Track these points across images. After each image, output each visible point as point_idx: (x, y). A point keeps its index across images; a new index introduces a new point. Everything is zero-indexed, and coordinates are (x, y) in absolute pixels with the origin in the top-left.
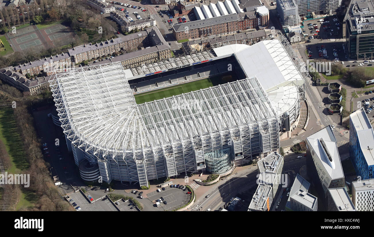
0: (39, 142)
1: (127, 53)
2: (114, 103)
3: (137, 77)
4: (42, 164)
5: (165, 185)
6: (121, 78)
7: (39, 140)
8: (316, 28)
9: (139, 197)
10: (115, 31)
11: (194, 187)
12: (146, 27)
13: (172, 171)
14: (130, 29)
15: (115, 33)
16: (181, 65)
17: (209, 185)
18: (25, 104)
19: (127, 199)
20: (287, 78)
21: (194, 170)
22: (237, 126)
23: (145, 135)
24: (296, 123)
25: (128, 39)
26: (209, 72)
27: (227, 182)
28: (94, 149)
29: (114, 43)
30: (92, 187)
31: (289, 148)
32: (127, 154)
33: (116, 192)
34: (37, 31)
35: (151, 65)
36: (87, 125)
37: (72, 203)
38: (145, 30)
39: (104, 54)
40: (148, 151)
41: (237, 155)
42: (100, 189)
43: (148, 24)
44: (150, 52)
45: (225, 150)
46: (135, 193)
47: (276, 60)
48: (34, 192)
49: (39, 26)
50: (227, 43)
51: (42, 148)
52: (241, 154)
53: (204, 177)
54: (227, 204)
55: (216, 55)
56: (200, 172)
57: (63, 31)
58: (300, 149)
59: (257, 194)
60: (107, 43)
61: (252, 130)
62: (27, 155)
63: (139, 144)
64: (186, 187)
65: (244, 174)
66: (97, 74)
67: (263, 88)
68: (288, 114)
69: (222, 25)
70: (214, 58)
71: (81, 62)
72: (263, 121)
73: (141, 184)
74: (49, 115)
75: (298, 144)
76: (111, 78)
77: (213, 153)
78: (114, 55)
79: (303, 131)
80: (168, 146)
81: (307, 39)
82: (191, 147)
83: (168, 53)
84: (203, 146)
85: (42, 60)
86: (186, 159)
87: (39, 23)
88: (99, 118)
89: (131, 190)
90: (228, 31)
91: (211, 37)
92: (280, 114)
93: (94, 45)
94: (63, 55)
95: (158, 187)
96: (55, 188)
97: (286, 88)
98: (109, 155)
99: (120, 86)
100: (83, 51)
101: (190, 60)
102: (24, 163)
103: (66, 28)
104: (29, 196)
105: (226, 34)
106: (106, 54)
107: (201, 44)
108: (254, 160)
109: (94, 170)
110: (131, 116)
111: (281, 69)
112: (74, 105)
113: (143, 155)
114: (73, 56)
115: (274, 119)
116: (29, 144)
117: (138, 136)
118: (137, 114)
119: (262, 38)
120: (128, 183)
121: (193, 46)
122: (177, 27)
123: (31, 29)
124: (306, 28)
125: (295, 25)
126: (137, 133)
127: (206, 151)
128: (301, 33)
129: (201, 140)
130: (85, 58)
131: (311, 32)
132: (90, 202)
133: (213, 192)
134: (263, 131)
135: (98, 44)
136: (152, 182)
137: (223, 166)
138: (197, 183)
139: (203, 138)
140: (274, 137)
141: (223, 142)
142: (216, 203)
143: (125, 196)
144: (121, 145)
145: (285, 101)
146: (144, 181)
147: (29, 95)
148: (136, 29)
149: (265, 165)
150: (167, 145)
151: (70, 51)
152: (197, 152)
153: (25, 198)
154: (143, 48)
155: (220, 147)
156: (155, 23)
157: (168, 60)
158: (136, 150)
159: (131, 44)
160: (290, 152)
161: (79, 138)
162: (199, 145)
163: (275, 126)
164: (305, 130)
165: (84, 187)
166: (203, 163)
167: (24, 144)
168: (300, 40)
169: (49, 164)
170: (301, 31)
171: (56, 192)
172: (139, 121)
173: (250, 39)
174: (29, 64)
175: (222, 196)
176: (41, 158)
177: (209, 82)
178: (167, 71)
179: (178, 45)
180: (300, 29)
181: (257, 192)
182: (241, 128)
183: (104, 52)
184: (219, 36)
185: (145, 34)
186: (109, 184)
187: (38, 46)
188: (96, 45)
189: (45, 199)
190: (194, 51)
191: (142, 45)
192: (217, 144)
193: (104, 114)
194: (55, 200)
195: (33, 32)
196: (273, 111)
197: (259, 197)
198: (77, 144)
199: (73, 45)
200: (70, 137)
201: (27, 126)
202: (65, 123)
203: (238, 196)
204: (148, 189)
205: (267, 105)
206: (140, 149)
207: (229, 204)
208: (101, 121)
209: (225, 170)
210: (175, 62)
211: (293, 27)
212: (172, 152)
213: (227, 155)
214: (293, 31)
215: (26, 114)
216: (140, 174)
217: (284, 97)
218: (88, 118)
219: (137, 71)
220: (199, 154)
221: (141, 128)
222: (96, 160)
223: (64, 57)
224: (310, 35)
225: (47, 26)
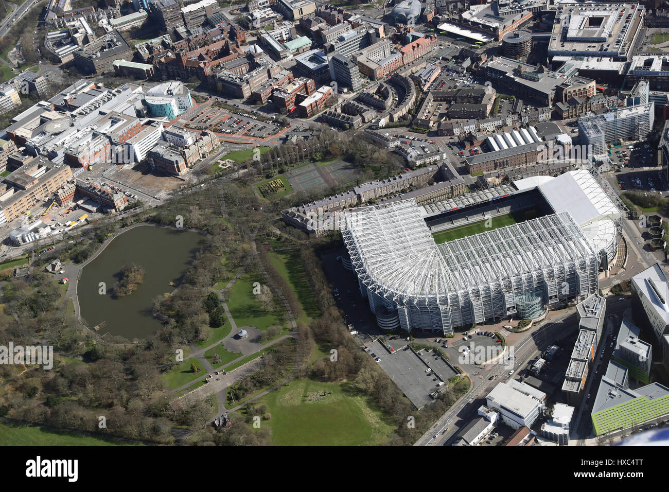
0: (330, 288)
1: (417, 189)
2: (411, 244)
3: (431, 214)
4: (335, 312)
5: (472, 333)
6: (416, 216)
7: (331, 286)
8: (625, 156)
9: (444, 347)
10: (402, 166)
11: (504, 334)
12: (435, 161)
13: (479, 317)
14: (418, 163)
15: (402, 169)
16: (479, 200)
17: (521, 332)
18: (311, 247)
19: (430, 348)
20: (601, 211)
21: (502, 316)
22: (551, 265)
23: (448, 278)
24: (615, 261)
25: (418, 174)
26: (509, 207)
27: (541, 329)
28: (392, 295)
29: (402, 179)
30: (391, 336)
31: (608, 290)
32: (430, 298)
33: (417, 341)
34: (318, 169)
35: (445, 202)
36: (383, 268)
37: (370, 353)
38: (436, 164)
39: (392, 191)
40: (453, 295)
41: (551, 298)
42: (401, 338)
43: (438, 158)
44: (442, 187)
45: (537, 292)
46: (439, 342)
47: (586, 192)
48: (329, 342)
49: (319, 164)
50: (528, 175)
51: (333, 294)
52: (556, 296)
53: (514, 323)
54: (544, 353)
55: (517, 189)
56: (509, 318)
57: (346, 168)
58: (621, 290)
59: (579, 342)
60: (395, 179)
61: (568, 269)
62: (318, 302)
63: (443, 288)
64: (496, 335)
65: (559, 320)
66: (389, 212)
67: (576, 223)
68: (606, 251)
69: (520, 156)
70: (515, 192)
71: (368, 200)
72: (580, 260)
73: (446, 332)
74: (338, 258)
75: (619, 285)
76: (406, 216)
77: (524, 297)
78: (403, 191)
79: (622, 270)
80: (474, 290)
81: (616, 168)
82: (500, 290)
83: (462, 188)
84: (513, 289)
85: (326, 200)
86: (494, 303)
87: (320, 160)
88: (396, 260)
89: (434, 339)
90: (526, 162)
91: (508, 169)
92: (597, 251)
93: (381, 182)
94: (348, 193)
95: (464, 334)
96: (352, 337)
97: (600, 222)
98: (410, 301)
99: (417, 224)
100: (369, 189)
101: (489, 195)
102: (315, 310)
103: (348, 164)
104: (323, 347)
105: (524, 165)
106: (394, 191)
107: (498, 177)
108: (570, 303)
109: (393, 317)
110: (430, 258)
111: (593, 201)
112: (368, 246)
113: (447, 299)
114: (359, 195)
115: (593, 257)
116: (320, 291)
117: (441, 279)
118: (437, 255)
119: (565, 168)
120: (430, 331)
121: (489, 180)
122: (471, 160)
123: (311, 166)
124: (614, 156)
125: (602, 153)
126: (439, 276)
127: (517, 294)
128: (610, 162)
129: (510, 282)
130: (372, 196)
131: (620, 161)
132: (390, 353)
133: (526, 340)
134: (580, 271)
135: (386, 181)
136: (457, 329)
137: (535, 310)
138: (507, 329)
139: (513, 280)
140: (592, 277)
141: (535, 284)
142: (530, 352)
143: (428, 345)
144: (422, 290)
145: (601, 237)
146: (449, 328)
147: (315, 237)
148: (425, 163)
149: (586, 309)
150: (473, 288)
151: (356, 189)
152: (507, 295)
153: (319, 349)
154: (435, 184)
155: (532, 289)
156: (445, 156)
157: (464, 196)
158: (440, 294)
159: (420, 179)
160: (610, 294)
161: (375, 282)
162: (509, 287)
163: (594, 265)
164: (624, 269)
165: (382, 336)
166: (514, 307)
167: (314, 291)
168: (609, 169)
169: (342, 311)
170: (609, 160)
171: (353, 342)
172: (441, 263)
173: (553, 170)
174: (312, 204)
175: (536, 344)
176: (334, 305)
177: (511, 218)
178: (464, 207)
179: (472, 179)
180: (608, 158)
181: (579, 340)
182: (556, 268)
183: (392, 189)
184: (517, 167)
185: (435, 168)
186: (409, 332)
187: (321, 184)
188: (384, 182)
189: (342, 350)
190: (491, 184)
191: (433, 179)
192: (528, 286)
193: (401, 256)
194: (353, 351)
195: (314, 170)
196: (591, 248)
197: (582, 345)
198: (374, 289)
199: (358, 183)
200: (365, 281)
201: (316, 270)
202: (359, 267)
203: (556, 344)
204: (452, 337)
205: (583, 243)
206: (443, 293)
207: (547, 353)
208: (398, 264)
209: (538, 315)
210: (473, 197)
211: (599, 156)
212: (479, 296)
213: (540, 298)
214: (600, 159)
215: (314, 258)
216: (444, 320)
217: (599, 233)
218: (384, 260)
219: (431, 208)
220: (510, 297)
221: (443, 271)
222: (395, 306)
223: (350, 195)
224: (620, 163)
225: (328, 163)
